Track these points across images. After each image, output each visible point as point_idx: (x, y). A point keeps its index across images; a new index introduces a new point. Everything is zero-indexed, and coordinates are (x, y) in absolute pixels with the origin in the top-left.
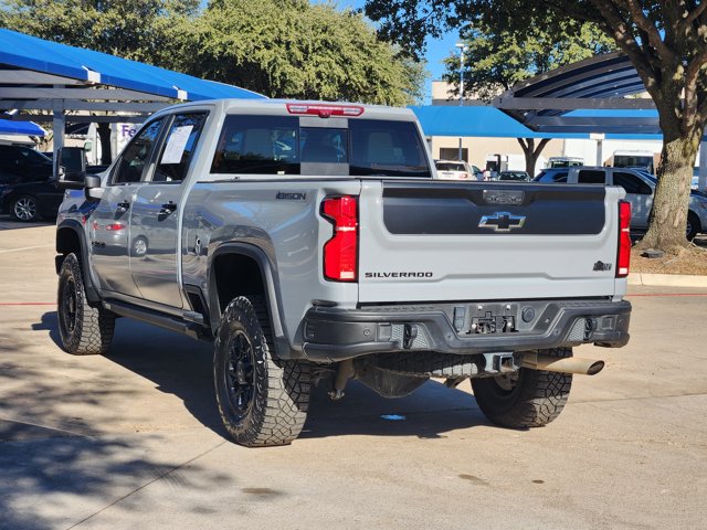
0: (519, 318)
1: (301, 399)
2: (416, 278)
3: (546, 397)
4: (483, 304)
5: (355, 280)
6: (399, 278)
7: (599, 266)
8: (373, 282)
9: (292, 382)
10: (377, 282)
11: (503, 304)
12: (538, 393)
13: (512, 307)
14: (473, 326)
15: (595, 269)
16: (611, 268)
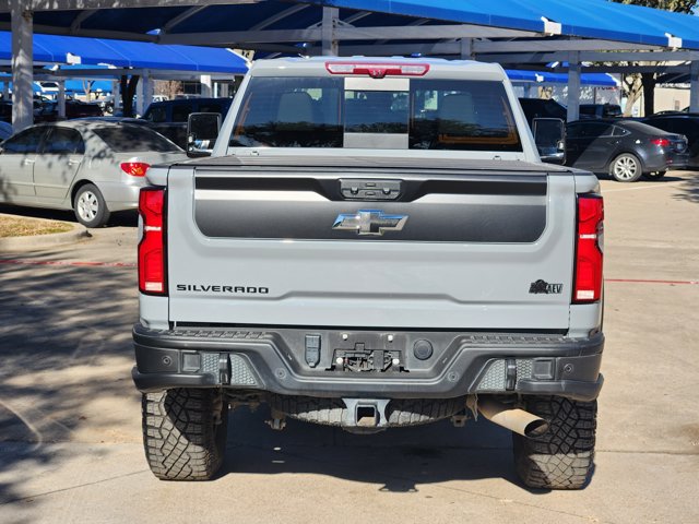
0: (409, 353)
1: (190, 429)
2: (246, 294)
3: (550, 453)
4: (350, 332)
5: (165, 293)
6: (221, 293)
7: (539, 287)
8: (187, 297)
9: (177, 409)
10: (192, 297)
11: (382, 334)
12: (537, 447)
13: (396, 338)
14: (339, 361)
15: (531, 291)
16: (563, 290)
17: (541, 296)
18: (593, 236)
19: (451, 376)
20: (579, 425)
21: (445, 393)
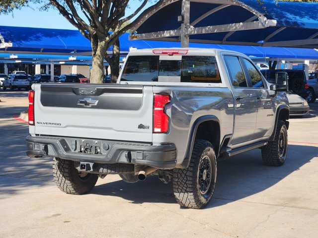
0: (102, 147)
1: (65, 175)
2: (55, 125)
3: (179, 192)
4: (85, 139)
5: (34, 124)
7: (141, 126)
9: (61, 167)
11: (94, 140)
13: (98, 142)
14: (83, 149)
15: (139, 128)
16: (150, 128)
17: (142, 130)
18: (156, 109)
19: (110, 156)
20: (187, 182)
21: (108, 162)
